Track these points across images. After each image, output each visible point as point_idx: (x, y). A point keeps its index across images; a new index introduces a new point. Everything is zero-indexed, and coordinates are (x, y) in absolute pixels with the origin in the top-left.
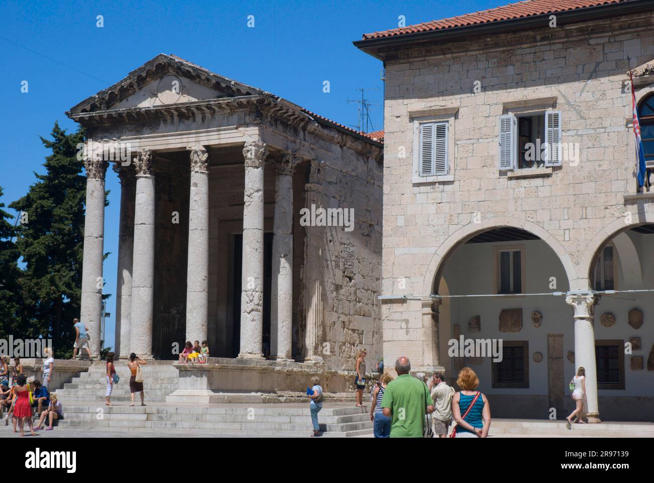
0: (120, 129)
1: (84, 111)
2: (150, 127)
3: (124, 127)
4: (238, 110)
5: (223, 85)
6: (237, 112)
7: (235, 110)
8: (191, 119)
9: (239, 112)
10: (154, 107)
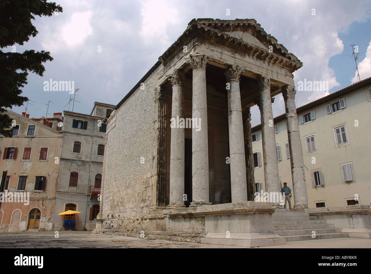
0: (221, 47)
1: (204, 24)
2: (240, 55)
3: (224, 47)
4: (285, 68)
5: (283, 52)
6: (284, 68)
7: (284, 67)
8: (262, 61)
9: (286, 69)
10: (251, 44)
